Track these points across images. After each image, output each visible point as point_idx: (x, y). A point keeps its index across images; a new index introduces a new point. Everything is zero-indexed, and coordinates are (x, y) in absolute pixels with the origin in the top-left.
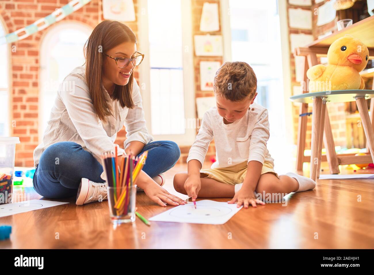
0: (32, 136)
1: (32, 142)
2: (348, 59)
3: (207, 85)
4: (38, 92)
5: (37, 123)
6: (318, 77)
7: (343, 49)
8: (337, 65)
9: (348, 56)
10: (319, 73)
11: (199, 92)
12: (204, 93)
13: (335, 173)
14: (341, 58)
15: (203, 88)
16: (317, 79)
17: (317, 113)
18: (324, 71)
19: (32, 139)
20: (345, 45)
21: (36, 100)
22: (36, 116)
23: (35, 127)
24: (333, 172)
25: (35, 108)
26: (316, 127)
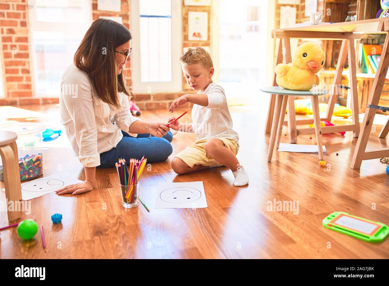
0: (25, 76)
1: (24, 82)
2: (307, 65)
3: (194, 34)
4: (27, 31)
5: (29, 63)
6: (282, 75)
7: (305, 55)
8: (298, 67)
9: (307, 62)
10: (284, 73)
11: (186, 42)
12: (191, 43)
13: (293, 142)
14: (302, 63)
15: (191, 38)
16: (282, 76)
17: (278, 106)
18: (288, 71)
19: (24, 79)
20: (306, 52)
21: (26, 40)
22: (27, 56)
23: (26, 67)
24: (292, 141)
25: (26, 48)
26: (276, 117)
